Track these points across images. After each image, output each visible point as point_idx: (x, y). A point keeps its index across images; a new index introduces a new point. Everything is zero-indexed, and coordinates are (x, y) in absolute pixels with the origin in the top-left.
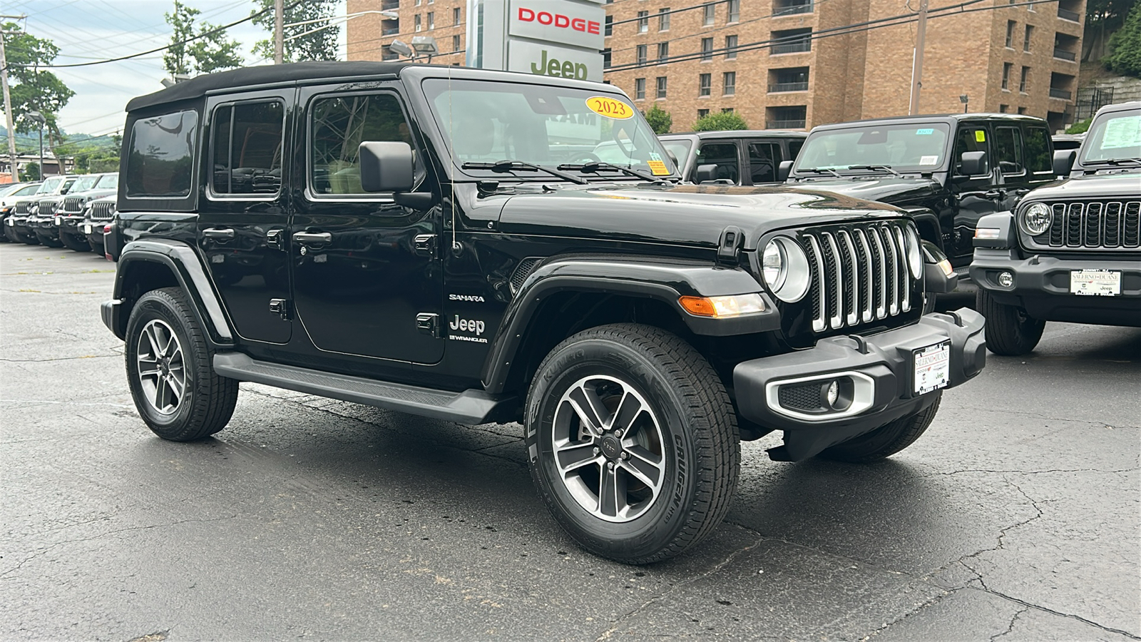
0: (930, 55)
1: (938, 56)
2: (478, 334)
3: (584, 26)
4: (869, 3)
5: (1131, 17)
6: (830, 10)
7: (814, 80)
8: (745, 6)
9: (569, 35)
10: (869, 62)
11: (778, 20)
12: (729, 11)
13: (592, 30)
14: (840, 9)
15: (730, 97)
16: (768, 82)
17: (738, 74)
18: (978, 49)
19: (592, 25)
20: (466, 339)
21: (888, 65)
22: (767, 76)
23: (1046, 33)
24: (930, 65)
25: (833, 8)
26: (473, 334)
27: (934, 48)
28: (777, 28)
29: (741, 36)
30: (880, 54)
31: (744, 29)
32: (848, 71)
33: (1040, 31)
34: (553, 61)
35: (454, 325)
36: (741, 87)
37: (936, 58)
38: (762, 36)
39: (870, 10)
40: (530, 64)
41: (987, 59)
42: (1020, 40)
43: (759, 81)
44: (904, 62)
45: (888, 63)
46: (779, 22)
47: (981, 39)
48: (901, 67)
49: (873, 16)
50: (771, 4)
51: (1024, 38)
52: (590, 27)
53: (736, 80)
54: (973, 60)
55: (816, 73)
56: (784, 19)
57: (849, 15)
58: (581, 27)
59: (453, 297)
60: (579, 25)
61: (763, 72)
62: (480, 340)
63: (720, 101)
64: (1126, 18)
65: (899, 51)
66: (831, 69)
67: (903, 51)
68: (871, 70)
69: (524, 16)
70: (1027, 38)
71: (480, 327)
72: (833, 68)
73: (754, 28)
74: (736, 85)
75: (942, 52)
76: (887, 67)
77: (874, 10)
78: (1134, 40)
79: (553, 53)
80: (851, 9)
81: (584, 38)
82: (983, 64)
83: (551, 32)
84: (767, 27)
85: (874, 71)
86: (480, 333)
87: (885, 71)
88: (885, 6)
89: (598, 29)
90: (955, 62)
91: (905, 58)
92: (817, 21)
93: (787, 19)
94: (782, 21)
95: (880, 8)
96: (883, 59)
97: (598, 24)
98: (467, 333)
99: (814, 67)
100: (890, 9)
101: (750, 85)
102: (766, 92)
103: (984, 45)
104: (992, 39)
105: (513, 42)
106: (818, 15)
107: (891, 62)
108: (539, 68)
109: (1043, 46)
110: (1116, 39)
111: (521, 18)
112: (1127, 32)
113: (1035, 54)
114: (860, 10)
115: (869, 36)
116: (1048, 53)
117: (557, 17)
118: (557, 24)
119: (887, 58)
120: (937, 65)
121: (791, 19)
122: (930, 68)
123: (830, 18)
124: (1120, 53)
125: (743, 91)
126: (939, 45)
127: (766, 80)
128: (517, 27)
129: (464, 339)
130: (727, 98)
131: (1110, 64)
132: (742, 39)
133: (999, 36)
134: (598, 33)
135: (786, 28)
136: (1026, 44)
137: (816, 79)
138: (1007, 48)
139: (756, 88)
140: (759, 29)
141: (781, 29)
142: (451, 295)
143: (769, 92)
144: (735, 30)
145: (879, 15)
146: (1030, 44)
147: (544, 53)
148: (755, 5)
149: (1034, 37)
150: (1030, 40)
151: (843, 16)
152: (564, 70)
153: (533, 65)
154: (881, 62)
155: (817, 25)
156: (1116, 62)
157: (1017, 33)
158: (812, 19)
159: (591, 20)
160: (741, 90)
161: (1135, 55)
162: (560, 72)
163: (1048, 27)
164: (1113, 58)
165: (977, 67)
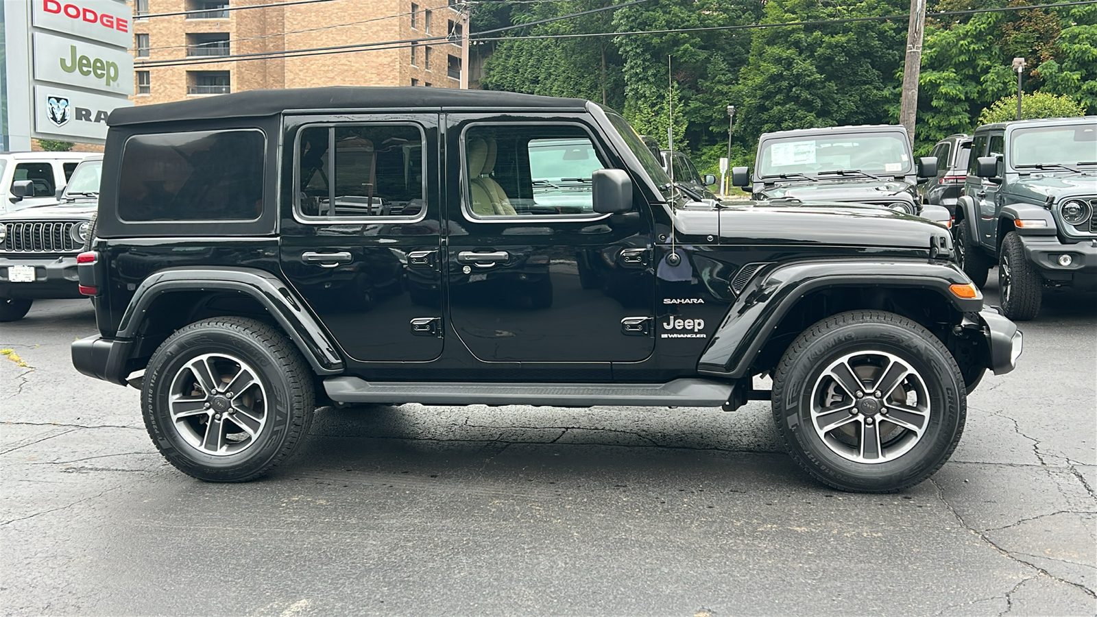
0: (346, 68)
1: (354, 69)
2: (696, 330)
3: (112, 22)
4: (284, 14)
5: (499, 46)
6: (246, 17)
7: (236, 84)
8: (154, 5)
9: (97, 31)
10: (289, 70)
11: (192, 22)
12: (136, 9)
13: (121, 27)
14: (255, 17)
15: (145, 97)
16: (187, 83)
17: (153, 73)
18: (389, 64)
19: (120, 22)
20: (682, 336)
21: (306, 74)
22: (185, 77)
23: (441, 55)
24: (347, 76)
25: (248, 16)
26: (692, 331)
27: (349, 62)
28: (192, 30)
29: (153, 35)
30: (299, 64)
31: (155, 28)
32: (267, 78)
33: (436, 52)
34: (83, 57)
35: (668, 324)
36: (157, 87)
37: (351, 70)
38: (176, 37)
39: (285, 21)
40: (59, 60)
41: (398, 74)
42: (422, 59)
43: (177, 82)
44: (322, 72)
45: (307, 72)
46: (194, 25)
47: (391, 56)
48: (319, 76)
49: (288, 27)
50: (183, 5)
51: (424, 57)
52: (118, 25)
53: (150, 80)
54: (385, 75)
55: (238, 77)
56: (199, 22)
57: (264, 24)
58: (109, 24)
59: (667, 301)
60: (108, 21)
61: (180, 74)
62: (698, 336)
63: (134, 100)
64: (495, 47)
65: (317, 62)
66: (251, 74)
67: (320, 61)
68: (291, 77)
69: (49, 8)
70: (427, 58)
71: (699, 324)
72: (254, 74)
73: (167, 29)
74: (151, 85)
75: (357, 65)
76: (306, 76)
77: (289, 21)
78: (504, 66)
79: (83, 49)
80: (265, 18)
81: (112, 35)
82: (395, 78)
83: (78, 26)
84: (180, 28)
85: (295, 78)
86: (699, 330)
87: (305, 79)
88: (300, 18)
89: (126, 26)
90: (369, 76)
91: (322, 68)
92: (234, 27)
93: (202, 22)
94: (197, 24)
95: (295, 20)
96: (302, 68)
97: (126, 22)
98: (684, 331)
99: (235, 71)
100: (305, 21)
101: (168, 86)
102: (185, 93)
103: (394, 61)
104: (400, 57)
105: (37, 34)
106: (235, 21)
107: (310, 71)
108: (69, 64)
109: (439, 65)
110: (489, 64)
111: (46, 9)
112: (497, 59)
113: (434, 72)
114: (275, 19)
115: (286, 45)
116: (443, 73)
117: (85, 11)
118: (85, 19)
119: (305, 67)
120: (354, 77)
121: (207, 22)
122: (347, 79)
123: (246, 25)
124: (494, 76)
125: (160, 91)
126: (354, 59)
127: (184, 82)
128: (42, 18)
129: (679, 336)
130: (142, 97)
131: (487, 85)
132: (154, 38)
133: (405, 55)
134: (126, 31)
135: (202, 31)
136: (427, 63)
137: (238, 84)
138: (412, 66)
139: (173, 89)
140: (172, 30)
141: (196, 32)
142: (665, 300)
143: (188, 93)
144: (145, 29)
145: (295, 26)
146: (429, 63)
147: (73, 49)
148: (165, 5)
149: (432, 57)
150: (429, 60)
151: (258, 24)
152: (95, 68)
153: (63, 61)
154: (301, 71)
155: (235, 30)
156: (492, 83)
157: (419, 52)
158: (227, 23)
159: (119, 17)
160: (158, 90)
161: (506, 78)
162: (91, 69)
163: (442, 50)
164: (490, 79)
165: (389, 81)
